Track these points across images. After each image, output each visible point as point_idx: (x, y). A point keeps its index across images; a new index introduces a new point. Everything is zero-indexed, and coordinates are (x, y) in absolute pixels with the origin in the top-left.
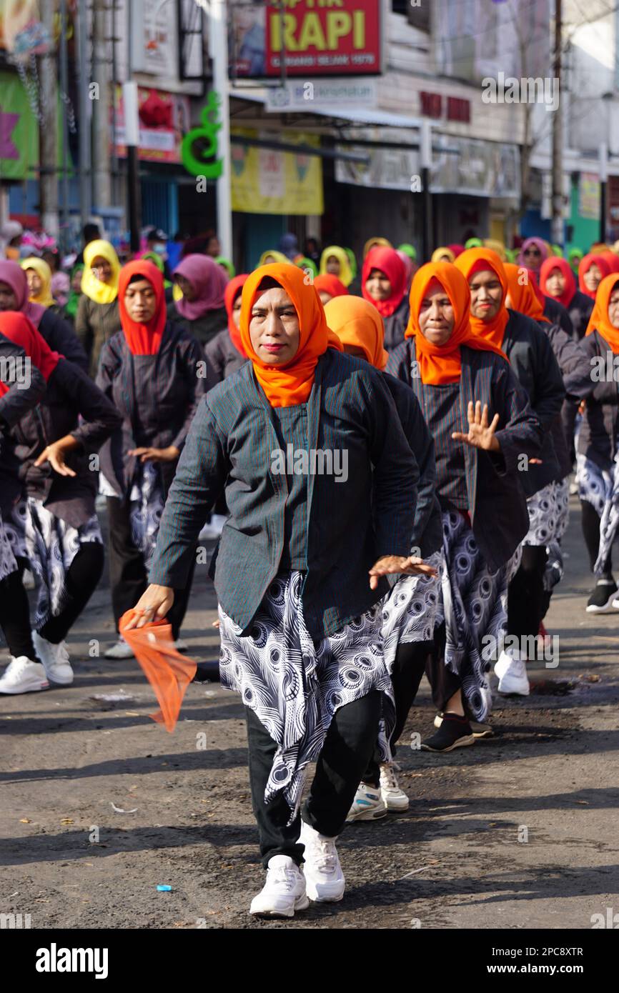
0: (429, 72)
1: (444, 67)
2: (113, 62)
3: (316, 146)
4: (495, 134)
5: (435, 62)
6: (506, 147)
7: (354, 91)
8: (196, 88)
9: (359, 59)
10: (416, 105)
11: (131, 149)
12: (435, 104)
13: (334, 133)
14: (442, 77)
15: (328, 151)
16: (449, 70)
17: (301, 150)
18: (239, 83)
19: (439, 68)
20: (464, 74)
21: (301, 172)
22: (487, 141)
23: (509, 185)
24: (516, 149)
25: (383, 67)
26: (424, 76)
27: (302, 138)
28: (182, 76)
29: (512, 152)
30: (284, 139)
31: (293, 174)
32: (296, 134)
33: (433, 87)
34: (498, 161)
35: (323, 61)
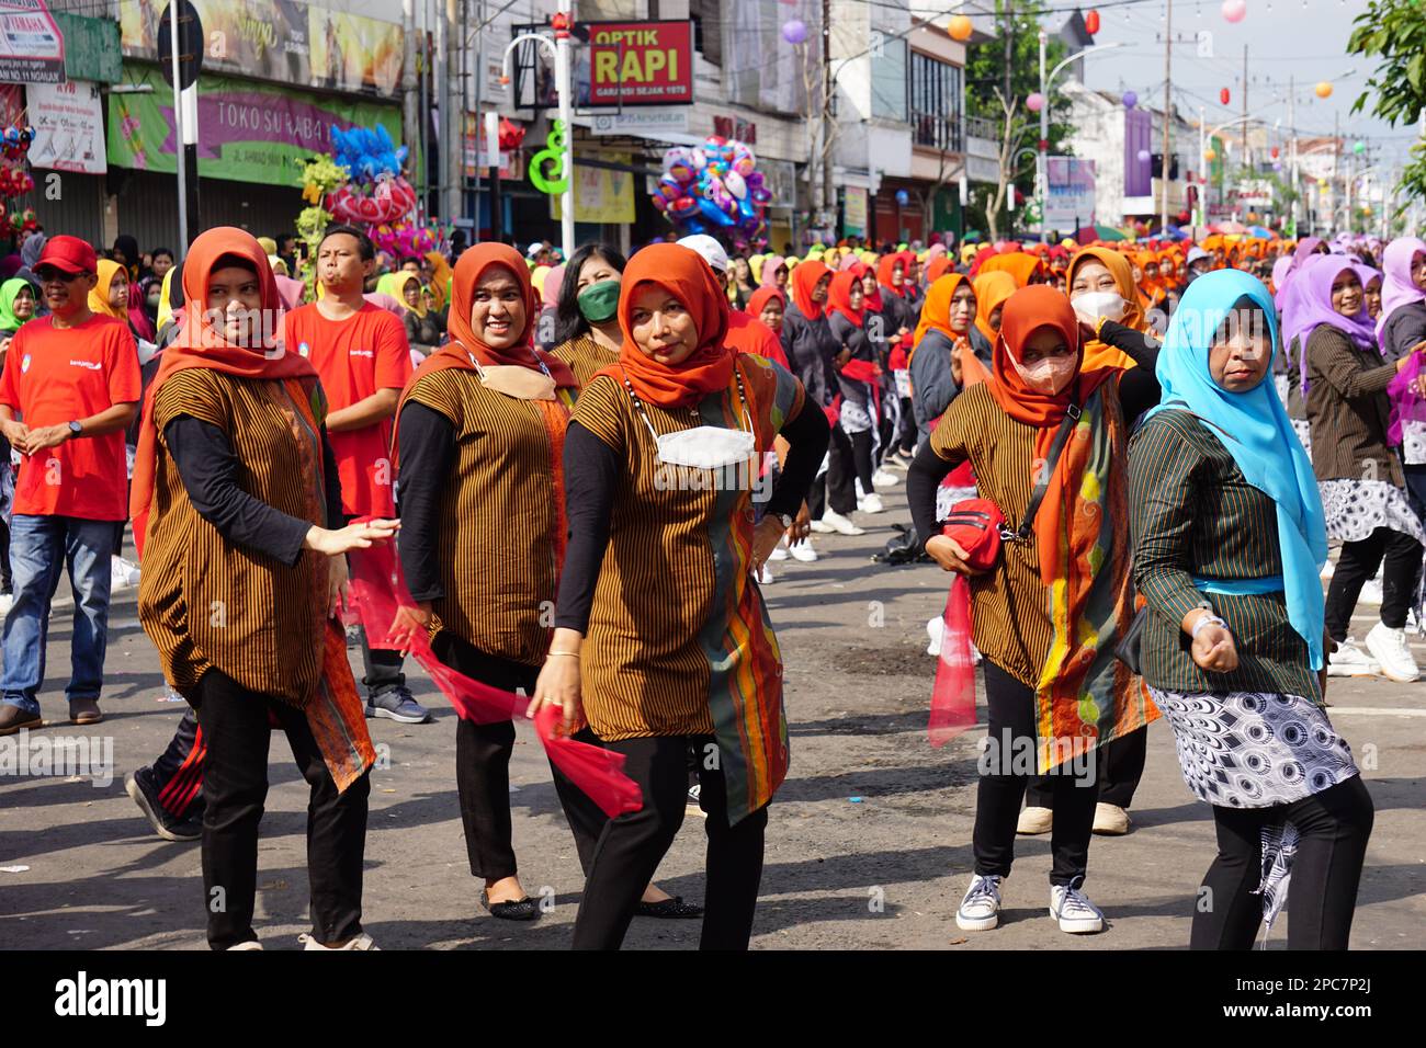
0: (720, 99)
1: (734, 95)
2: (465, 94)
3: (629, 164)
4: (774, 154)
5: (727, 91)
6: (785, 164)
7: (669, 118)
8: (528, 115)
9: (673, 90)
10: (711, 129)
11: (494, 170)
12: (727, 127)
13: (644, 152)
14: (732, 103)
15: (639, 168)
16: (738, 99)
17: (616, 167)
18: (580, 111)
19: (731, 98)
20: (750, 102)
21: (617, 187)
22: (769, 159)
23: (787, 198)
24: (793, 166)
25: (694, 99)
26: (718, 103)
27: (617, 157)
28: (518, 105)
29: (789, 168)
30: (602, 158)
31: (610, 188)
32: (612, 154)
33: (724, 113)
34: (778, 177)
35: (642, 91)
